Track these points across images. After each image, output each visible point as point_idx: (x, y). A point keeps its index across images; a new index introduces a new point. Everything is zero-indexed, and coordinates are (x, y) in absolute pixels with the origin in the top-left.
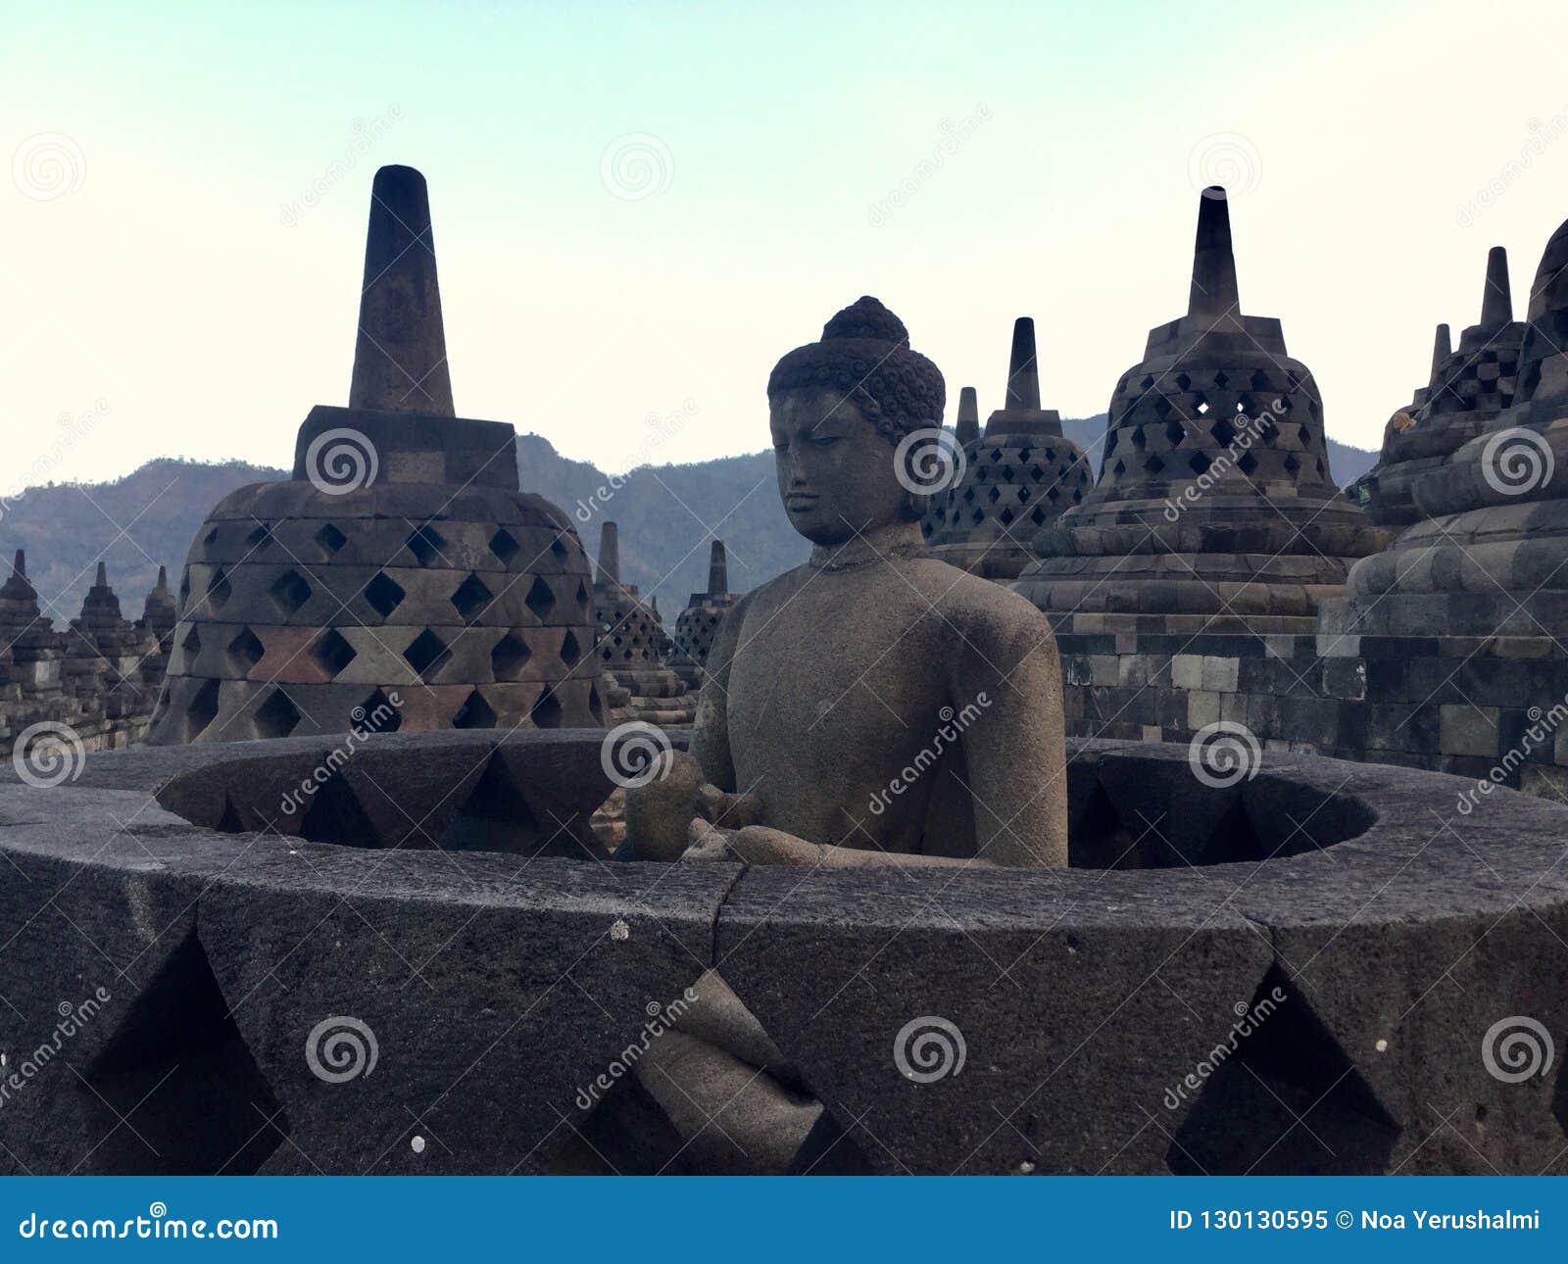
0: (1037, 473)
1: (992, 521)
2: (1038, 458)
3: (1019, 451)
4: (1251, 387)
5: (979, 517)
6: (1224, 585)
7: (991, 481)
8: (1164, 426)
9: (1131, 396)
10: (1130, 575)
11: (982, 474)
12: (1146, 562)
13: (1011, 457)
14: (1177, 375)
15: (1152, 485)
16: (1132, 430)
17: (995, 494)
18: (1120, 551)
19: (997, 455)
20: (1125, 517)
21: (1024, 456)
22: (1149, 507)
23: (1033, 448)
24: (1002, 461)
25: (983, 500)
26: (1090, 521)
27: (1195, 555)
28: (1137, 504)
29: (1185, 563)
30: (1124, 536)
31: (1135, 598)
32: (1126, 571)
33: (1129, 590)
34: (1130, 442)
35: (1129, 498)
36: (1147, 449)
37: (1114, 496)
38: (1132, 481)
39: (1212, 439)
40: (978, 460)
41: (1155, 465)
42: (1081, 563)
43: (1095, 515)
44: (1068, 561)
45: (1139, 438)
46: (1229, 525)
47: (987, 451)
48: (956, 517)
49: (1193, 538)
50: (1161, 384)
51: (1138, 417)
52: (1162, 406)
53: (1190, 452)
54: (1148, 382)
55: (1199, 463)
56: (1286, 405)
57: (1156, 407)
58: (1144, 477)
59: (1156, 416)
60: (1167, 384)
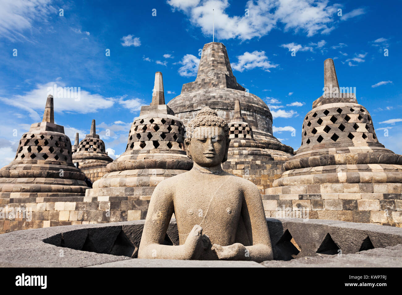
4: (58, 140)
6: (52, 186)
8: (37, 147)
9: (28, 139)
10: (27, 183)
12: (32, 179)
14: (41, 135)
15: (32, 161)
16: (27, 147)
18: (24, 176)
20: (25, 168)
22: (32, 166)
27: (44, 178)
28: (28, 165)
29: (42, 180)
30: (25, 173)
31: (29, 189)
33: (28, 187)
34: (27, 150)
35: (26, 164)
36: (31, 152)
37: (21, 163)
38: (27, 159)
39: (49, 151)
41: (33, 156)
42: (12, 179)
43: (16, 167)
44: (7, 179)
45: (29, 150)
46: (54, 172)
49: (45, 174)
50: (36, 137)
51: (29, 144)
52: (37, 142)
53: (43, 153)
54: (33, 136)
55: (45, 156)
56: (66, 145)
57: (35, 142)
58: (30, 159)
59: (34, 144)
60: (39, 137)
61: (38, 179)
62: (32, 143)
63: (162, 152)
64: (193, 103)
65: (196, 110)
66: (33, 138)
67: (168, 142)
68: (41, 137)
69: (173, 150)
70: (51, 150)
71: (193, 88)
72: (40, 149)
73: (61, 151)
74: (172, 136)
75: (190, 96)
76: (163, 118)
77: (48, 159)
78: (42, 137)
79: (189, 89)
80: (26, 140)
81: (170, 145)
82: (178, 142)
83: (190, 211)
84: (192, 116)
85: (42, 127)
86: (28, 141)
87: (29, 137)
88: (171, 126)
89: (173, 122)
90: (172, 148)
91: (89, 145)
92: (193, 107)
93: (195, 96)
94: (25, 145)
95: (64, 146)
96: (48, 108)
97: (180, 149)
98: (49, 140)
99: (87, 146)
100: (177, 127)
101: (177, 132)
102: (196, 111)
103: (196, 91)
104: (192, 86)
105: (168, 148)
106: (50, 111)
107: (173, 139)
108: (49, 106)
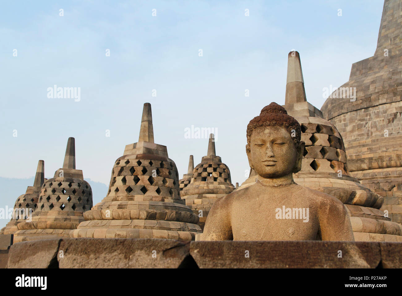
0: (74, 192)
1: (57, 208)
2: (75, 186)
3: (68, 183)
4: (160, 167)
5: (52, 206)
6: (154, 231)
7: (57, 193)
8: (133, 177)
9: (121, 166)
11: (54, 191)
12: (128, 222)
13: (65, 185)
14: (137, 160)
15: (128, 196)
16: (121, 177)
17: (58, 198)
18: (119, 218)
19: (60, 184)
20: (120, 207)
21: (70, 185)
22: (129, 203)
23: (73, 182)
24: (62, 187)
25: (53, 200)
26: (108, 207)
27: (144, 220)
28: (124, 202)
29: (141, 223)
30: (121, 213)
31: (125, 234)
32: (121, 225)
33: (123, 232)
34: (121, 181)
35: (121, 200)
36: (127, 184)
37: (115, 199)
38: (121, 195)
39: (148, 182)
40: (53, 185)
41: (129, 190)
42: (104, 222)
43: (109, 205)
44: (100, 221)
45: (124, 180)
46: (155, 211)
47: (57, 183)
48: (43, 206)
49: (144, 215)
50: (132, 163)
51: (124, 173)
52: (132, 170)
53: (141, 186)
54: (128, 162)
55: (144, 190)
56: (170, 173)
57: (130, 170)
58: (126, 193)
59: (130, 173)
60: (134, 163)
61: (136, 222)
62: (126, 173)
63: (302, 176)
64: (371, 94)
65: (377, 106)
66: (128, 165)
67: (312, 160)
68: (137, 162)
69: (320, 173)
70: (151, 180)
71: (370, 69)
72: (137, 180)
73: (164, 181)
74: (318, 151)
75: (365, 82)
76: (302, 124)
77: (147, 194)
78: (139, 163)
79: (364, 71)
80: (119, 168)
81: (314, 165)
82: (329, 160)
83: (244, 232)
84: (370, 115)
85: (139, 149)
86: (122, 169)
87: (122, 163)
88: (317, 135)
89: (319, 129)
90: (319, 170)
91: (206, 173)
92: (370, 101)
93: (373, 82)
94: (119, 175)
95: (168, 174)
96: (145, 121)
97: (332, 171)
98: (147, 166)
99: (205, 174)
100: (327, 136)
101: (326, 144)
102: (377, 108)
103: (375, 73)
104: (369, 66)
105: (312, 170)
106: (147, 126)
107: (320, 155)
108: (146, 118)
